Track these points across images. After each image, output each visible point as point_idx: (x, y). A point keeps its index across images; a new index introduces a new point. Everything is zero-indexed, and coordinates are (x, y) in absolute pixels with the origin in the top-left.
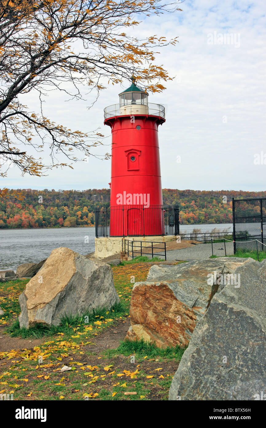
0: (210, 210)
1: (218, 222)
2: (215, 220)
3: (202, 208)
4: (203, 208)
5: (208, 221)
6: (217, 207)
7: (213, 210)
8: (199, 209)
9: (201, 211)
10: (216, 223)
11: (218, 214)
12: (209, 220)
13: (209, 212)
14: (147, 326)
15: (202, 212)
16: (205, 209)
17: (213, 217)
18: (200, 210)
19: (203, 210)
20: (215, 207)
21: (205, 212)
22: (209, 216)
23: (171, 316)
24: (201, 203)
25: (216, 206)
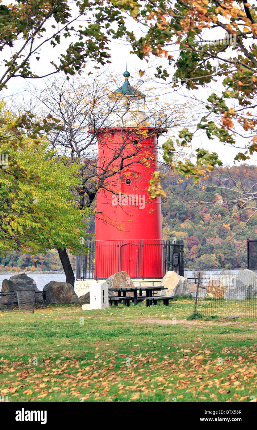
0: (203, 225)
1: (227, 266)
2: (220, 258)
3: (179, 219)
4: (183, 220)
5: (198, 259)
6: (227, 218)
7: (213, 226)
8: (169, 223)
9: (177, 230)
10: (222, 266)
11: (229, 238)
12: (199, 257)
13: (200, 233)
14: (212, 292)
15: (179, 231)
16: (186, 225)
17: (213, 248)
18: (173, 225)
19: (183, 225)
20: (220, 215)
21: (188, 231)
22: (200, 246)
23: (220, 289)
24: (177, 203)
25: (222, 215)
